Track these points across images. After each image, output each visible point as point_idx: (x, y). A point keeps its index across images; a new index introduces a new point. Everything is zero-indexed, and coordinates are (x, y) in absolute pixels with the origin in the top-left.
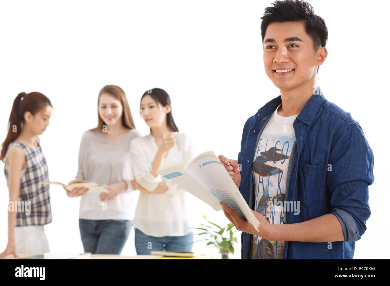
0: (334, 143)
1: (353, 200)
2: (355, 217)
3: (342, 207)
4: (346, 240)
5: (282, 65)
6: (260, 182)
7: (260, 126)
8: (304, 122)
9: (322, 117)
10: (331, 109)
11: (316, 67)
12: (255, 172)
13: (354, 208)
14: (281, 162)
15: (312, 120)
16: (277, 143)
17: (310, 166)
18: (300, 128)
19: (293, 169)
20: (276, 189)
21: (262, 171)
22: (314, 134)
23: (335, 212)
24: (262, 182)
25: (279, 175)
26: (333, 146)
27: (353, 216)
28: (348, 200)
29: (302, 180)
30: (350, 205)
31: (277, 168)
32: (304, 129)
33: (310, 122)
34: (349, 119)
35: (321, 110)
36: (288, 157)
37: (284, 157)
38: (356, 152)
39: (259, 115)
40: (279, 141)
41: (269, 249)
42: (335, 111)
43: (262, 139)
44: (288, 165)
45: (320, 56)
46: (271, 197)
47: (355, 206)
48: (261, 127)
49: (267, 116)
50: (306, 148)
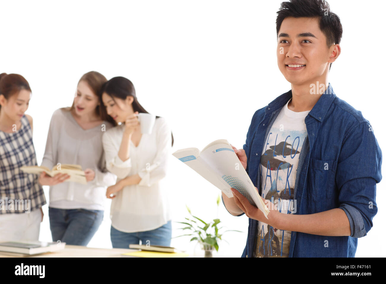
0: (345, 140)
1: (361, 197)
3: (351, 203)
4: (352, 235)
5: (294, 60)
6: (267, 176)
7: (270, 120)
8: (317, 119)
9: (334, 114)
10: (343, 107)
11: (328, 64)
12: (264, 165)
13: (362, 205)
14: (291, 157)
15: (324, 117)
16: (287, 137)
17: (321, 162)
18: (312, 123)
19: (304, 163)
20: (285, 183)
21: (270, 164)
23: (344, 207)
24: (270, 176)
25: (288, 170)
26: (344, 143)
27: (361, 212)
28: (357, 197)
29: (312, 175)
30: (359, 201)
31: (286, 163)
32: (316, 125)
33: (322, 118)
34: (360, 117)
35: (333, 107)
36: (298, 152)
37: (295, 152)
38: (366, 150)
39: (269, 109)
40: (289, 136)
41: (274, 242)
42: (346, 109)
43: (271, 133)
44: (298, 160)
45: (333, 53)
46: (279, 191)
49: (277, 111)
50: (317, 144)
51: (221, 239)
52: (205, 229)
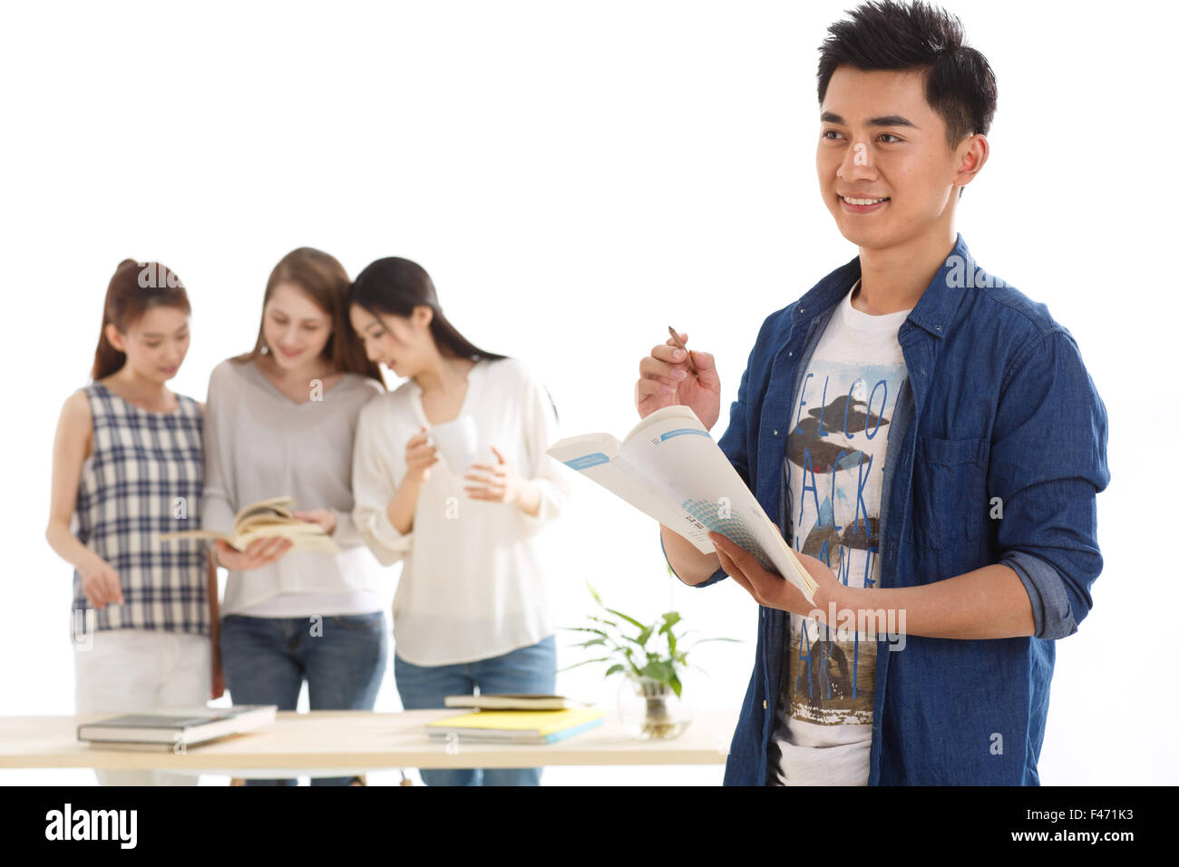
0: (1007, 383)
1: (1058, 530)
2: (1065, 573)
3: (1030, 549)
4: (1039, 633)
5: (858, 188)
6: (805, 488)
7: (806, 340)
8: (930, 330)
12: (794, 461)
13: (1061, 551)
14: (867, 435)
15: (950, 324)
16: (854, 384)
17: (947, 443)
18: (917, 343)
19: (902, 452)
20: (853, 506)
21: (812, 458)
22: (954, 360)
23: (1012, 561)
24: (813, 489)
25: (861, 470)
26: (1005, 391)
27: (1060, 572)
28: (1046, 530)
29: (925, 479)
30: (1052, 542)
31: (855, 451)
32: (928, 347)
33: (944, 329)
34: (1045, 319)
35: (970, 296)
36: (887, 422)
37: (876, 421)
38: (1064, 406)
39: (802, 311)
40: (859, 381)
41: (834, 663)
43: (811, 375)
44: (886, 442)
45: (968, 157)
46: (840, 528)
47: (1063, 546)
48: (809, 342)
49: (822, 314)
50: (934, 398)
51: (685, 664)
52: (642, 640)
